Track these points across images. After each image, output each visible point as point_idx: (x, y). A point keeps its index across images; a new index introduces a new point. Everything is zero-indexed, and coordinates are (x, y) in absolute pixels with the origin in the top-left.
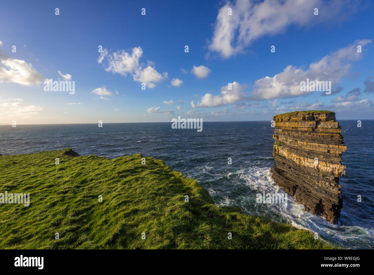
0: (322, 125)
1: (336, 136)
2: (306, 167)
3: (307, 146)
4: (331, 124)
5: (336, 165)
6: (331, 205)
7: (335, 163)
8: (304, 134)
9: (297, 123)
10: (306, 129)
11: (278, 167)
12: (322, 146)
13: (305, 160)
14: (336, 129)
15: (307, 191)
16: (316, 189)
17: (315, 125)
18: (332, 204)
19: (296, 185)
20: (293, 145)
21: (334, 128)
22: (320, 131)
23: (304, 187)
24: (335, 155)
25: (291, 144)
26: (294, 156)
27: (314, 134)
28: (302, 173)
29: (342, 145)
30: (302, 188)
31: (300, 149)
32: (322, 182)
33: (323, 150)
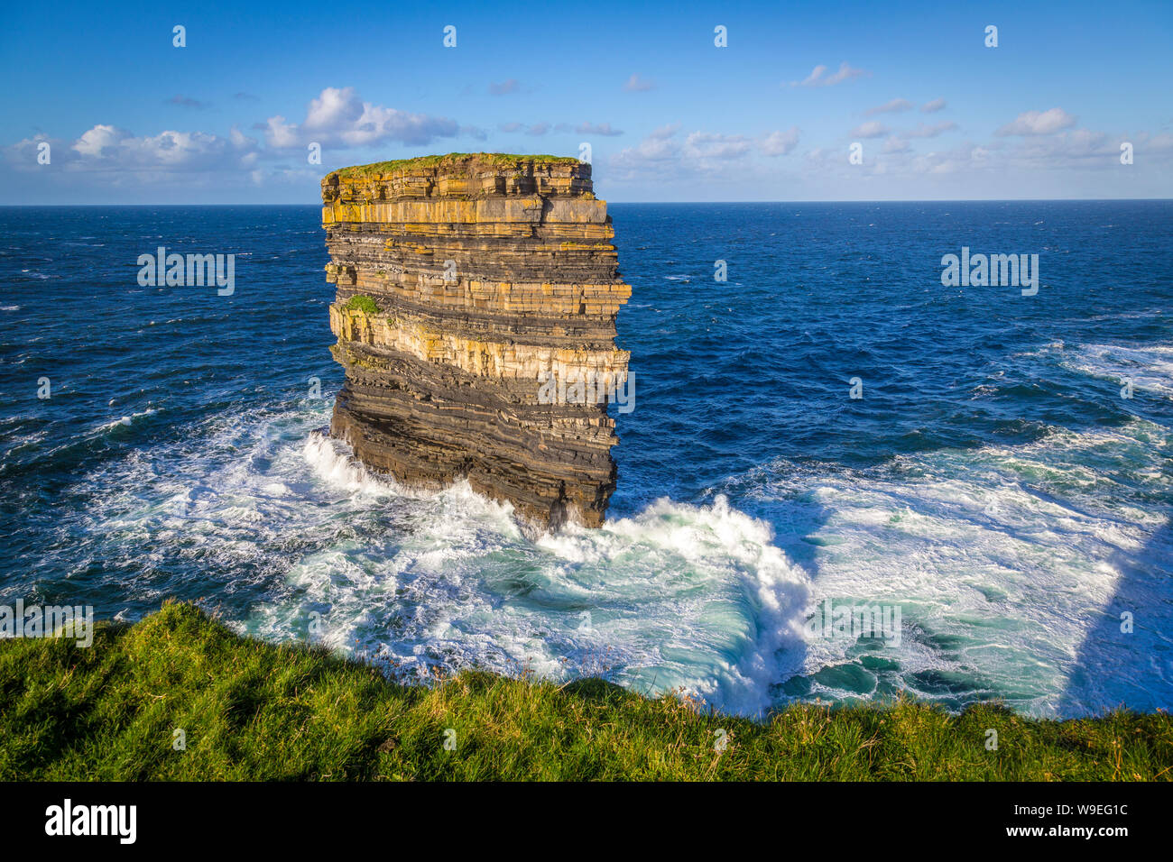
0: (559, 209)
1: (602, 251)
2: (509, 379)
3: (507, 298)
4: (586, 209)
5: (605, 353)
6: (593, 488)
7: (600, 349)
8: (498, 251)
9: (470, 204)
10: (508, 231)
11: (366, 404)
12: (562, 293)
13: (507, 354)
14: (600, 224)
15: (513, 467)
16: (543, 453)
17: (539, 213)
18: (597, 485)
19: (466, 459)
20: (446, 301)
21: (597, 224)
22: (553, 234)
23: (499, 458)
24: (599, 319)
25: (438, 300)
26: (455, 342)
27: (536, 248)
28: (478, 409)
29: (618, 281)
30: (490, 462)
31: (480, 312)
32: (563, 423)
33: (566, 307)
